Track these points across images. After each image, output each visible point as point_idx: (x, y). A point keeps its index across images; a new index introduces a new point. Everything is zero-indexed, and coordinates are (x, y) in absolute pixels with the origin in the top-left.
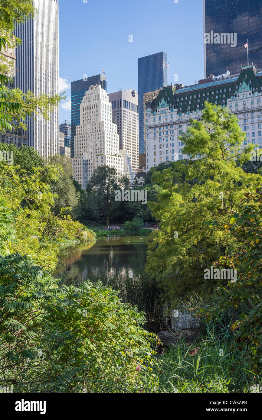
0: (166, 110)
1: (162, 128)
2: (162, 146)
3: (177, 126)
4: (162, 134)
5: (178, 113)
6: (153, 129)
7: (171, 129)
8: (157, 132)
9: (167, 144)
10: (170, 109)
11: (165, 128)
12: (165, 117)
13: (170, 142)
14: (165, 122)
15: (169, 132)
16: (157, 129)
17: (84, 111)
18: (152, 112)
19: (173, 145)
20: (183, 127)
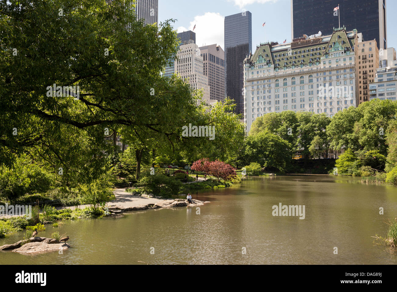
0: (264, 65)
1: (260, 82)
2: (260, 97)
3: (274, 80)
4: (260, 87)
5: (275, 69)
6: (251, 82)
7: (268, 82)
8: (255, 85)
9: (264, 97)
10: (267, 65)
11: (262, 81)
12: (262, 71)
13: (267, 94)
14: (262, 76)
15: (266, 86)
16: (255, 83)
17: (178, 64)
18: (250, 67)
19: (269, 97)
20: (279, 81)
